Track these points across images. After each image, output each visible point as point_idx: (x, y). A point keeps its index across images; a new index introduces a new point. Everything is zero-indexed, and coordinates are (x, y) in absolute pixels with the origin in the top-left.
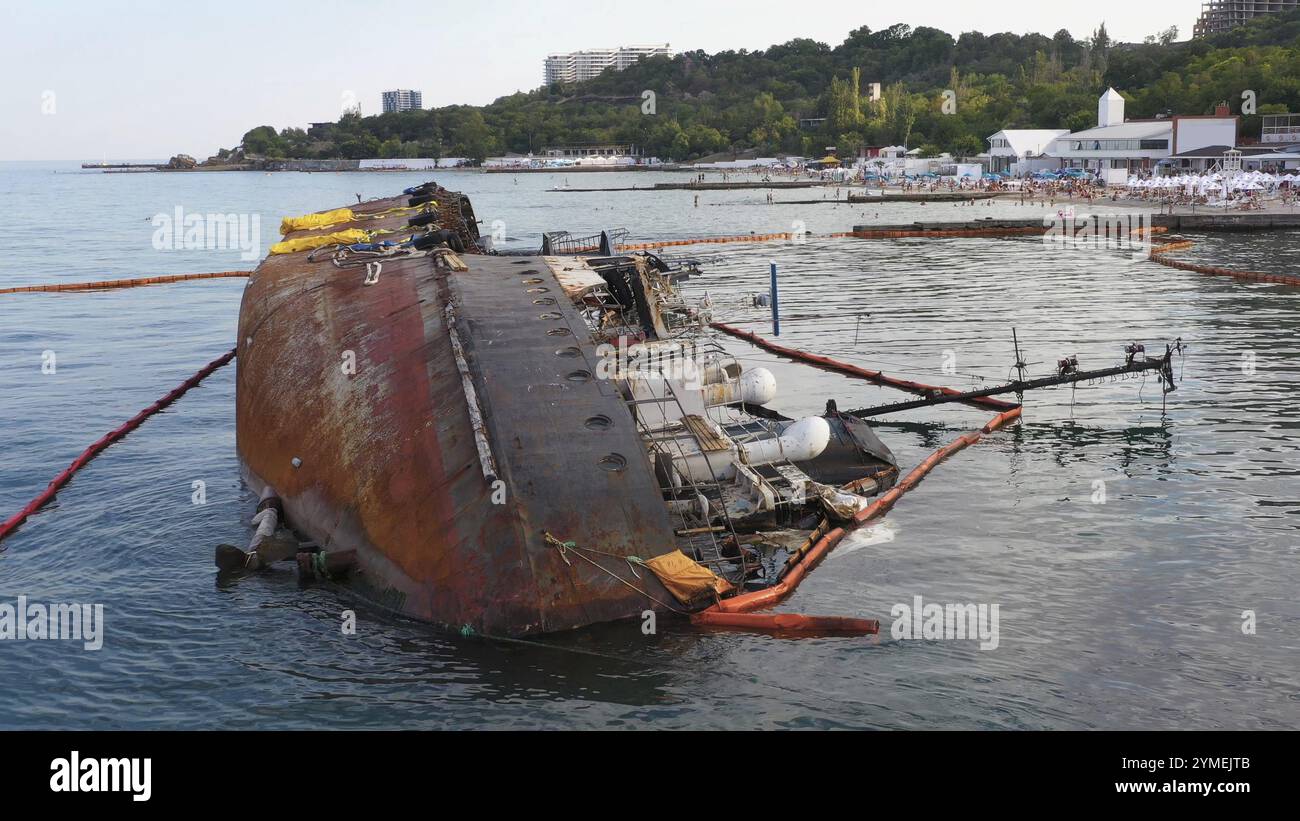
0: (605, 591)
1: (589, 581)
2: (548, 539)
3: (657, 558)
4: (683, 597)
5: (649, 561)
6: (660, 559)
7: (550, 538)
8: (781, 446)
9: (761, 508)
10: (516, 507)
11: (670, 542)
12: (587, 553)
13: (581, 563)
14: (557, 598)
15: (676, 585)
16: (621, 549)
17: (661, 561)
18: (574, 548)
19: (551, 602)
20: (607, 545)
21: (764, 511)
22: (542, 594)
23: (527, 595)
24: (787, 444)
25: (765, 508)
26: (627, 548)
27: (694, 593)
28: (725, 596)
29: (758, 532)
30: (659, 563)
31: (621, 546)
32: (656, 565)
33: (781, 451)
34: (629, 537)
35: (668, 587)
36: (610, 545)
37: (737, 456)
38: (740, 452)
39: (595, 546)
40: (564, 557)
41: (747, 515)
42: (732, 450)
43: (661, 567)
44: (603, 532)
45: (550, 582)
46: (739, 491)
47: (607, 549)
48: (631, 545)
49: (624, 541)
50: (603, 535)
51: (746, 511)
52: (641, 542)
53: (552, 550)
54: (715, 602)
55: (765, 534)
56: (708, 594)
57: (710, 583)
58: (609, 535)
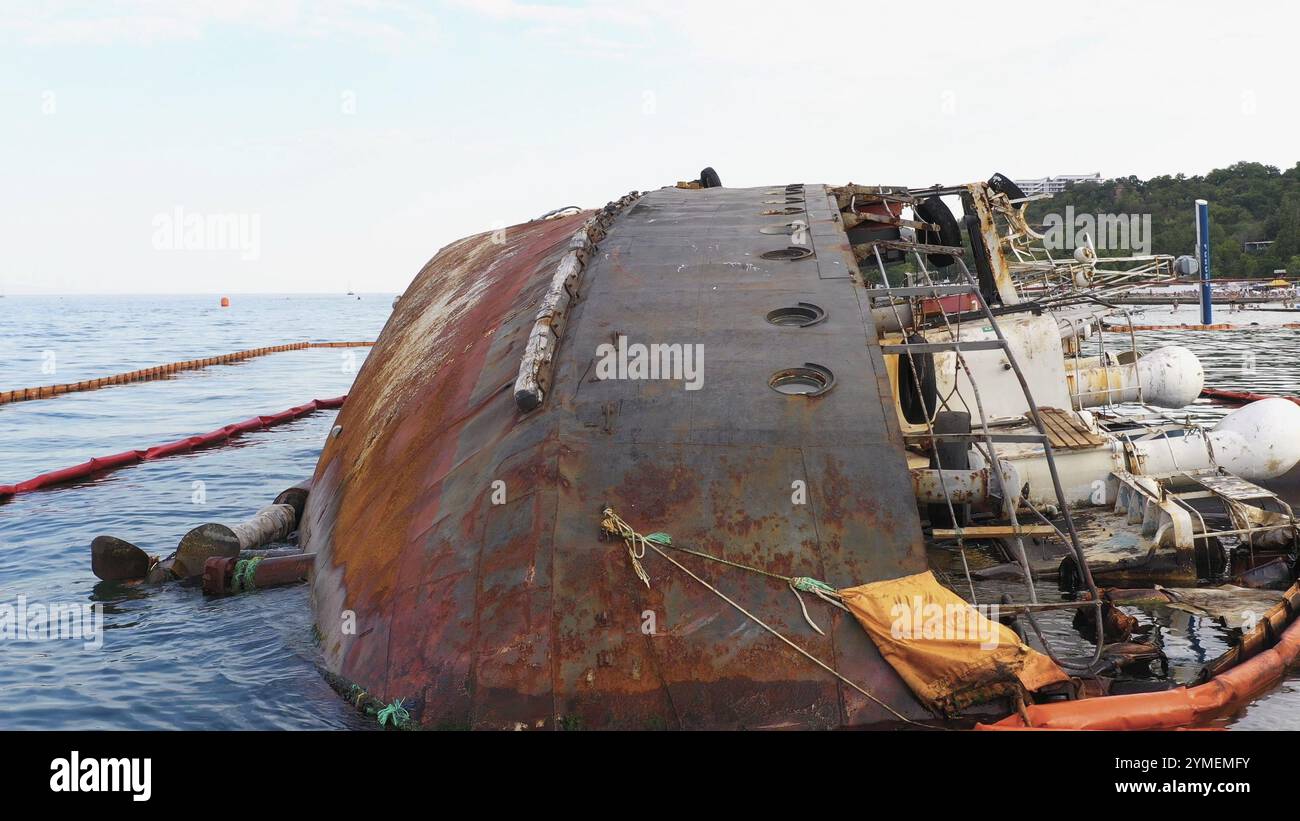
0: (725, 659)
1: (689, 630)
2: (606, 523)
3: (869, 586)
4: (929, 690)
5: (846, 592)
6: (875, 588)
7: (612, 522)
8: (1209, 445)
9: (1163, 545)
10: (559, 452)
11: (909, 551)
12: (697, 563)
13: (676, 583)
14: (602, 665)
15: (912, 658)
16: (784, 561)
17: (878, 594)
18: (668, 547)
19: (584, 673)
20: (748, 548)
21: (1171, 551)
22: (565, 649)
23: (530, 650)
24: (1222, 443)
25: (1173, 545)
26: (796, 561)
27: (959, 681)
28: (1043, 696)
29: (1158, 587)
30: (871, 598)
31: (784, 551)
32: (865, 604)
33: (1211, 454)
34: (808, 535)
35: (892, 660)
36: (757, 547)
37: (1121, 461)
38: (1128, 454)
39: (718, 547)
40: (637, 566)
41: (1134, 556)
42: (1111, 450)
43: (879, 610)
44: (747, 518)
45: (592, 623)
46: (1124, 521)
47: (746, 559)
48: (808, 554)
49: (794, 542)
50: (745, 526)
51: (1133, 550)
52: (836, 546)
53: (612, 548)
54: (1017, 710)
55: (1177, 591)
56: (999, 688)
57: (1005, 659)
58: (758, 524)
